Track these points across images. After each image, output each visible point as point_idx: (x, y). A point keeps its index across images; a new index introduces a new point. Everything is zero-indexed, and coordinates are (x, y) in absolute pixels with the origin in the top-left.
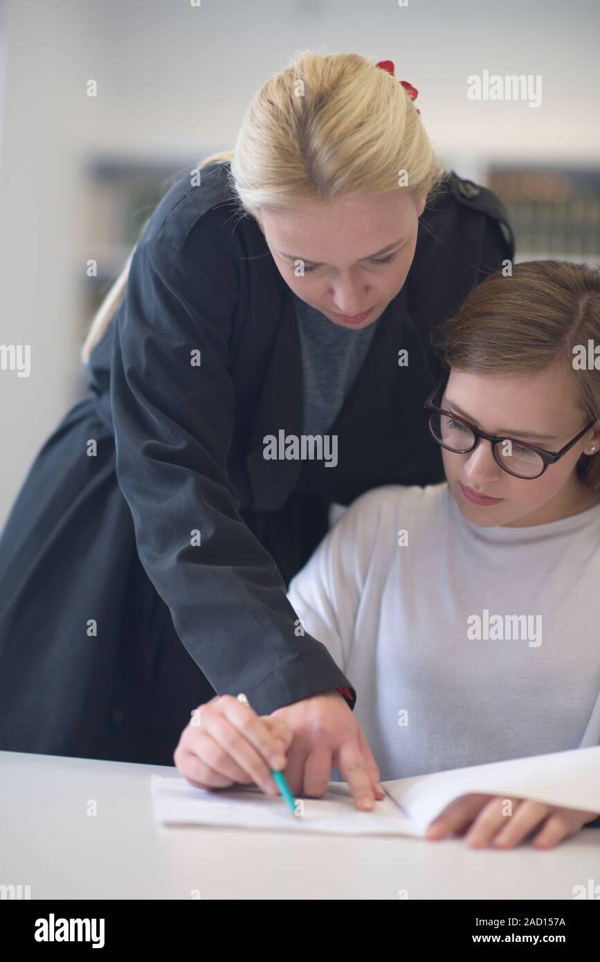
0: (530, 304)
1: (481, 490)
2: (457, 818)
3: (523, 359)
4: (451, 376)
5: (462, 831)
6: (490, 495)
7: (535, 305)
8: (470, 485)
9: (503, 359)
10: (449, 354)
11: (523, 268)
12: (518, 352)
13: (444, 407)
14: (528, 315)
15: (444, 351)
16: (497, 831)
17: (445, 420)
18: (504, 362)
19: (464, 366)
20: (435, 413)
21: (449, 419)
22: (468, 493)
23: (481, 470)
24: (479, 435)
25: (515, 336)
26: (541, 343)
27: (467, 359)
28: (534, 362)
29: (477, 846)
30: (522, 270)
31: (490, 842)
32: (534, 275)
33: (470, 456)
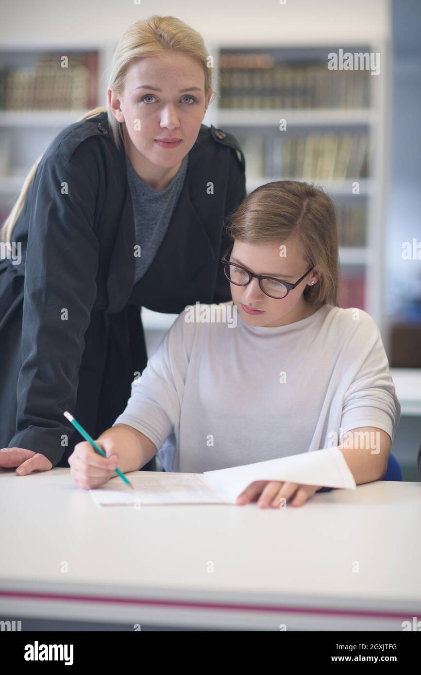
0: (277, 204)
1: (253, 306)
2: (252, 493)
3: (274, 235)
4: (235, 244)
5: (255, 499)
6: (258, 309)
7: (280, 205)
8: (247, 304)
9: (264, 235)
10: (234, 233)
11: (271, 185)
12: (271, 231)
13: (231, 260)
14: (276, 211)
15: (230, 231)
16: (273, 499)
17: (232, 268)
18: (264, 236)
19: (242, 239)
20: (227, 265)
21: (235, 267)
22: (246, 309)
23: (254, 295)
24: (252, 275)
25: (270, 222)
26: (284, 226)
27: (244, 235)
28: (280, 236)
29: (263, 507)
30: (272, 186)
31: (271, 504)
32: (279, 189)
33: (246, 288)
